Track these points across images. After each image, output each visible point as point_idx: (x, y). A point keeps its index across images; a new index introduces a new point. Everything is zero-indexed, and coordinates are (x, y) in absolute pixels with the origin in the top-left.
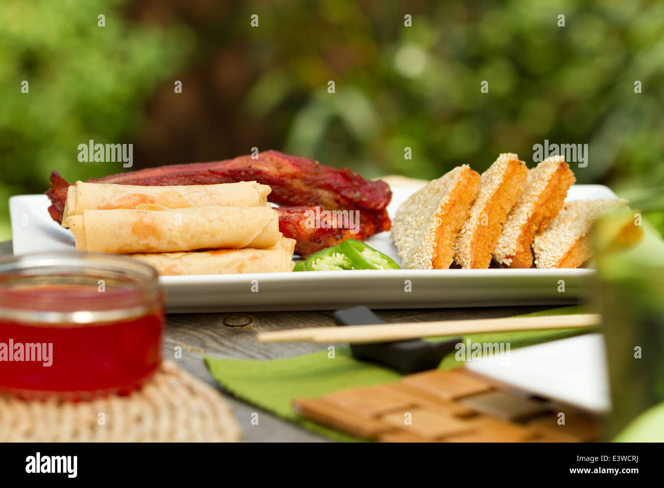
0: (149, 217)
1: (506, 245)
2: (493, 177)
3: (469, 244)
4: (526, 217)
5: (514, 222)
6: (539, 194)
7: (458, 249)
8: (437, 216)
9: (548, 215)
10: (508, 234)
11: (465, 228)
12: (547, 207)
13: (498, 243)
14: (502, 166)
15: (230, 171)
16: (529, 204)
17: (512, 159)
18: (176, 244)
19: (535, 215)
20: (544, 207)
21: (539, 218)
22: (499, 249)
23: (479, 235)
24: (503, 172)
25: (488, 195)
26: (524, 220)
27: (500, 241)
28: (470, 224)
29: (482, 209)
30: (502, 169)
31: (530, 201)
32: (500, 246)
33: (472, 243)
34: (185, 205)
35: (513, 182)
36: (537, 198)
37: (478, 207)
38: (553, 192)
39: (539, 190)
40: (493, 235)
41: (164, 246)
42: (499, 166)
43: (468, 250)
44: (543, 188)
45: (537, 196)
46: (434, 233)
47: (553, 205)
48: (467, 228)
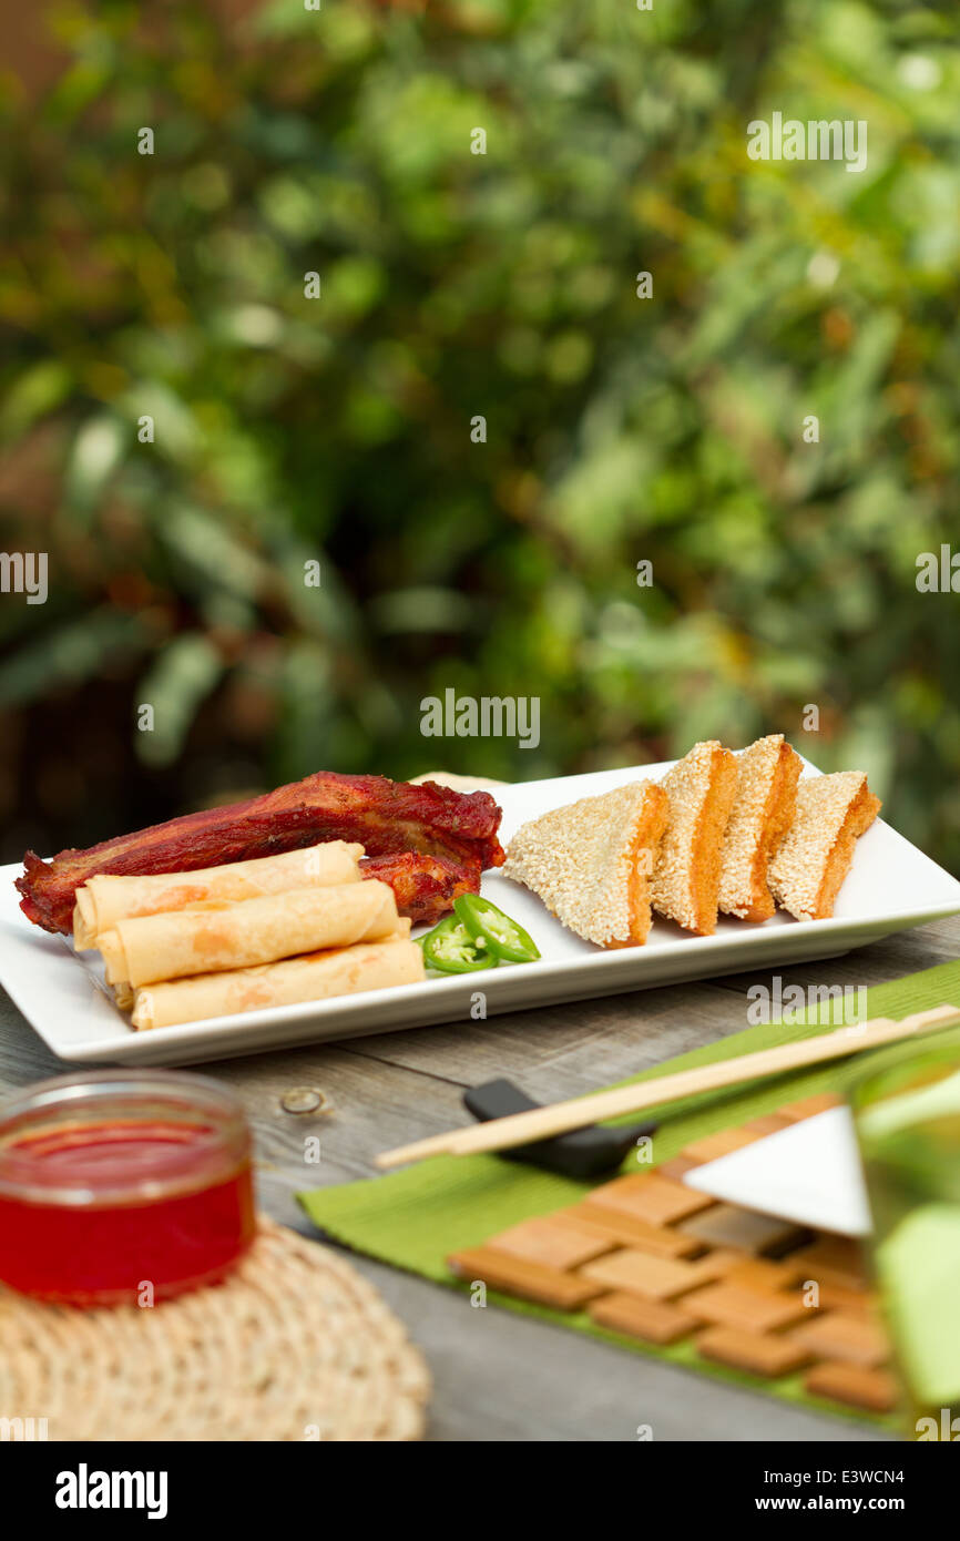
0: (214, 922)
1: (734, 888)
2: (695, 781)
3: (686, 890)
4: (754, 842)
5: (734, 848)
6: (763, 801)
7: (667, 897)
8: (625, 856)
9: (781, 829)
10: (733, 871)
11: (673, 864)
12: (776, 818)
13: (720, 886)
14: (704, 762)
15: (276, 816)
16: (752, 820)
17: (716, 749)
18: (257, 956)
19: (764, 835)
20: (773, 819)
21: (770, 837)
22: (724, 895)
23: (697, 873)
24: (707, 772)
25: (694, 810)
26: (752, 847)
27: (722, 882)
28: (679, 859)
29: (691, 833)
30: (705, 766)
31: (752, 815)
32: (725, 891)
33: (690, 887)
34: (253, 894)
35: (722, 784)
36: (761, 810)
37: (684, 831)
38: (781, 793)
39: (762, 795)
40: (713, 869)
41: (239, 960)
42: (698, 762)
43: (688, 898)
44: (767, 791)
45: (761, 805)
46: (625, 884)
47: (783, 813)
48: (677, 864)
